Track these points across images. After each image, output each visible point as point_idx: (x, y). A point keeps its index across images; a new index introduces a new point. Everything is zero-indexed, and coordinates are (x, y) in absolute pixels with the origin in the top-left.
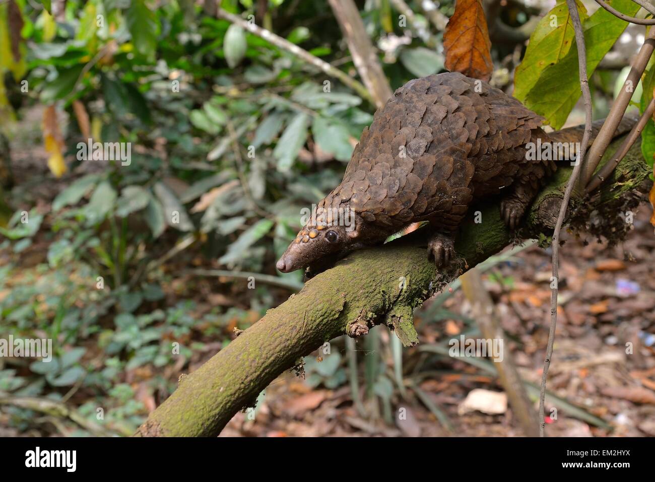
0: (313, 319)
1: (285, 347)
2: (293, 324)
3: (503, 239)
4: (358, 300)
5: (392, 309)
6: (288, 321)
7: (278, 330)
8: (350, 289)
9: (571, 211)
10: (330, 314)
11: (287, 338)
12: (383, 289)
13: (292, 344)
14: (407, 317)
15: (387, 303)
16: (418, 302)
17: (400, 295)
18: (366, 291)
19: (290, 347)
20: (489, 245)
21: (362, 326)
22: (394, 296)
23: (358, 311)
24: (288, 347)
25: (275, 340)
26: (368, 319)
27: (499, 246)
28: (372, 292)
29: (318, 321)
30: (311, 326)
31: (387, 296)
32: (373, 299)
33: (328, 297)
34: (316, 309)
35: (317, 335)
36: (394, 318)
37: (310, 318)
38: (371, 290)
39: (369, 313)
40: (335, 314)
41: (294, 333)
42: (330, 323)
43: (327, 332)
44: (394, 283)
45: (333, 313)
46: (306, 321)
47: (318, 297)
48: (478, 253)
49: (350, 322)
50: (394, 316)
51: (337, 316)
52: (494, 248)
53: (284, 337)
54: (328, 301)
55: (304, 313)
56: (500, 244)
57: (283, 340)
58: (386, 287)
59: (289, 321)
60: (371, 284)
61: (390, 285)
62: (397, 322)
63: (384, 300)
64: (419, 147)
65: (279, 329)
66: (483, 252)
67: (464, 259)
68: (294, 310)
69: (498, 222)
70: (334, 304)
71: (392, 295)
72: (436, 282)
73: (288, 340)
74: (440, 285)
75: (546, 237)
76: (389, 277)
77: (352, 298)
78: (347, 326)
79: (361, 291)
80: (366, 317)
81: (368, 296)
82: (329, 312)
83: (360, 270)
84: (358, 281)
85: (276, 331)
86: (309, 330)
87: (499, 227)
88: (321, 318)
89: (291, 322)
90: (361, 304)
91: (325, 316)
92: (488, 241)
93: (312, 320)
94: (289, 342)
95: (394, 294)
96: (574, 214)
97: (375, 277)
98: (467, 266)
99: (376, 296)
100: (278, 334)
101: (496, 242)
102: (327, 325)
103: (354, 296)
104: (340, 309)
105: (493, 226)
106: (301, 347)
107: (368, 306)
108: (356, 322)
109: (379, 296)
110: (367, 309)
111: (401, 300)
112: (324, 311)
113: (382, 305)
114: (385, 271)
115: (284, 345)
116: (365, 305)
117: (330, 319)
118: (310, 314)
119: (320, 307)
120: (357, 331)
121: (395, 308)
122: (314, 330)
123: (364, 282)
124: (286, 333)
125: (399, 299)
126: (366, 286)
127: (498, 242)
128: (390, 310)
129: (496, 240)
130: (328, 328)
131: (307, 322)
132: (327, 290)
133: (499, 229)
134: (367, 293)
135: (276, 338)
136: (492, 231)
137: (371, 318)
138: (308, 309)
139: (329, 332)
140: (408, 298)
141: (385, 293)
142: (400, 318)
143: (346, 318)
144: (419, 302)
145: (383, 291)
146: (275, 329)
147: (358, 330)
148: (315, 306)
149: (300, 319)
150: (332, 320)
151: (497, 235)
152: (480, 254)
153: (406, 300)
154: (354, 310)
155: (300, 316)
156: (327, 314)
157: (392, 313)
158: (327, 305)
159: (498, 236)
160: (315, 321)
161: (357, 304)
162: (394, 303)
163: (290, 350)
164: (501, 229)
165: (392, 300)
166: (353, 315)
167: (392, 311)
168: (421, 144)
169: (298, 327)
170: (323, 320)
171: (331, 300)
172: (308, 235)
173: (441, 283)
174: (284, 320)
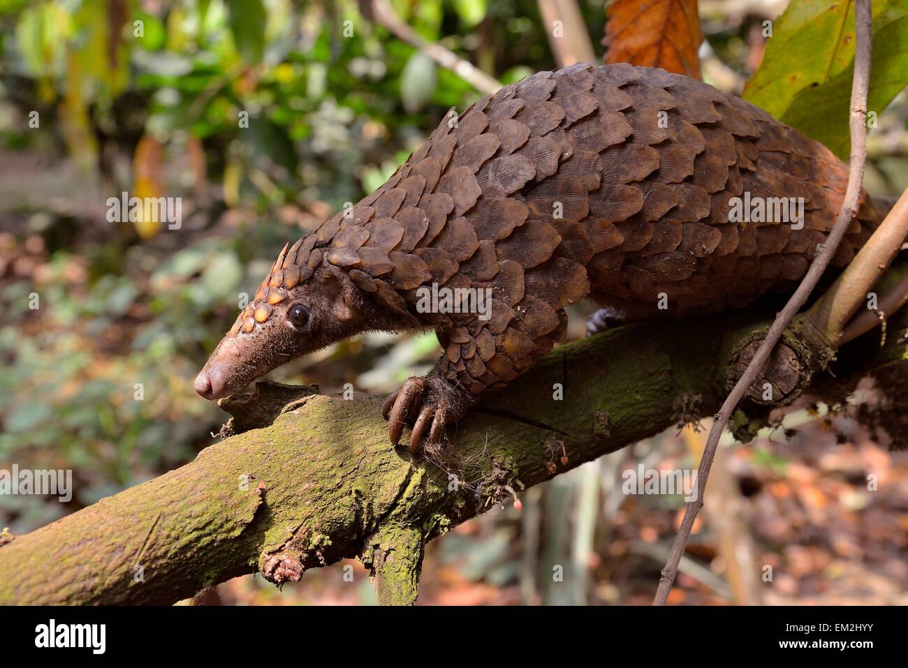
0: (174, 534)
1: (83, 589)
2: (120, 540)
3: (660, 411)
4: (296, 504)
5: (376, 530)
6: (108, 533)
7: (76, 549)
8: (281, 477)
9: (803, 373)
10: (222, 526)
11: (94, 570)
12: (359, 488)
13: (105, 586)
14: (403, 552)
15: (364, 516)
16: (439, 522)
17: (394, 505)
18: (319, 486)
19: (96, 592)
20: (626, 421)
21: (288, 561)
22: (382, 505)
23: (288, 528)
24: (92, 591)
25: (62, 573)
26: (311, 547)
27: (651, 426)
28: (332, 491)
29: (184, 540)
30: (163, 549)
31: (365, 504)
32: (332, 506)
33: (224, 490)
34: (186, 512)
35: (180, 569)
36: (377, 552)
37: (165, 532)
38: (330, 487)
39: (315, 534)
40: (233, 529)
41: (116, 559)
42: (217, 547)
43: (208, 566)
44: (387, 476)
45: (230, 525)
46: (153, 537)
47: (201, 486)
48: (597, 434)
49: (268, 549)
50: (376, 547)
51: (237, 533)
52: (639, 427)
53: (86, 568)
54: (220, 498)
55: (155, 520)
56: (653, 421)
57: (82, 574)
58: (366, 484)
59: (112, 533)
60: (332, 473)
61: (377, 480)
62: (382, 560)
63: (357, 511)
64: (514, 176)
65: (81, 547)
66: (608, 433)
67: (562, 443)
68: (134, 508)
69: (651, 375)
70: (236, 506)
71: (376, 501)
72: (490, 484)
73: (96, 575)
74: (497, 492)
75: (747, 419)
76: (377, 461)
77: (281, 499)
78: (261, 556)
79: (307, 486)
80: (307, 542)
81: (320, 497)
82: (218, 521)
83: (316, 439)
84: (306, 462)
85: (70, 552)
86: (156, 558)
87: (652, 387)
88: (195, 534)
89: (117, 534)
90: (302, 511)
91: (207, 530)
92: (624, 412)
93: (168, 536)
94: (97, 580)
95: (382, 500)
96: (808, 379)
97: (345, 460)
98: (564, 460)
99: (340, 500)
100: (75, 559)
101: (644, 416)
102: (211, 550)
103: (287, 494)
104: (246, 518)
105: (639, 384)
106: (130, 594)
107: (316, 519)
108: (280, 550)
109: (347, 500)
110: (313, 526)
111: (396, 515)
112: (205, 518)
113: (353, 519)
114: (372, 449)
115: (81, 585)
116: (309, 517)
117: (220, 537)
118: (170, 521)
119: (197, 509)
120: (277, 572)
121: (383, 530)
122: (170, 558)
123: (317, 465)
124: (93, 560)
125: (393, 513)
126: (319, 475)
127: (650, 416)
128: (371, 532)
129: (642, 412)
130: (212, 557)
131: (156, 539)
132: (227, 473)
133: (653, 390)
134: (321, 490)
135: (66, 569)
136: (637, 392)
137: (317, 547)
138: (166, 510)
139: (213, 564)
140: (414, 512)
141: (361, 496)
142: (388, 552)
143: (261, 539)
144: (441, 523)
145: (357, 492)
146: (71, 547)
147: (279, 570)
148: (187, 506)
149: (140, 530)
150: (224, 541)
151: (648, 402)
152: (602, 436)
153: (409, 517)
154: (281, 525)
155: (143, 523)
156: (212, 527)
157: (375, 540)
158: (217, 507)
159: (649, 405)
160: (177, 539)
161: (292, 512)
162: (383, 519)
163: (98, 597)
164: (657, 391)
165: (377, 512)
166: (275, 536)
167: (376, 535)
168: (521, 172)
169: (129, 549)
170: (198, 539)
171: (231, 495)
172: (253, 316)
173: (499, 487)
174: (102, 528)
